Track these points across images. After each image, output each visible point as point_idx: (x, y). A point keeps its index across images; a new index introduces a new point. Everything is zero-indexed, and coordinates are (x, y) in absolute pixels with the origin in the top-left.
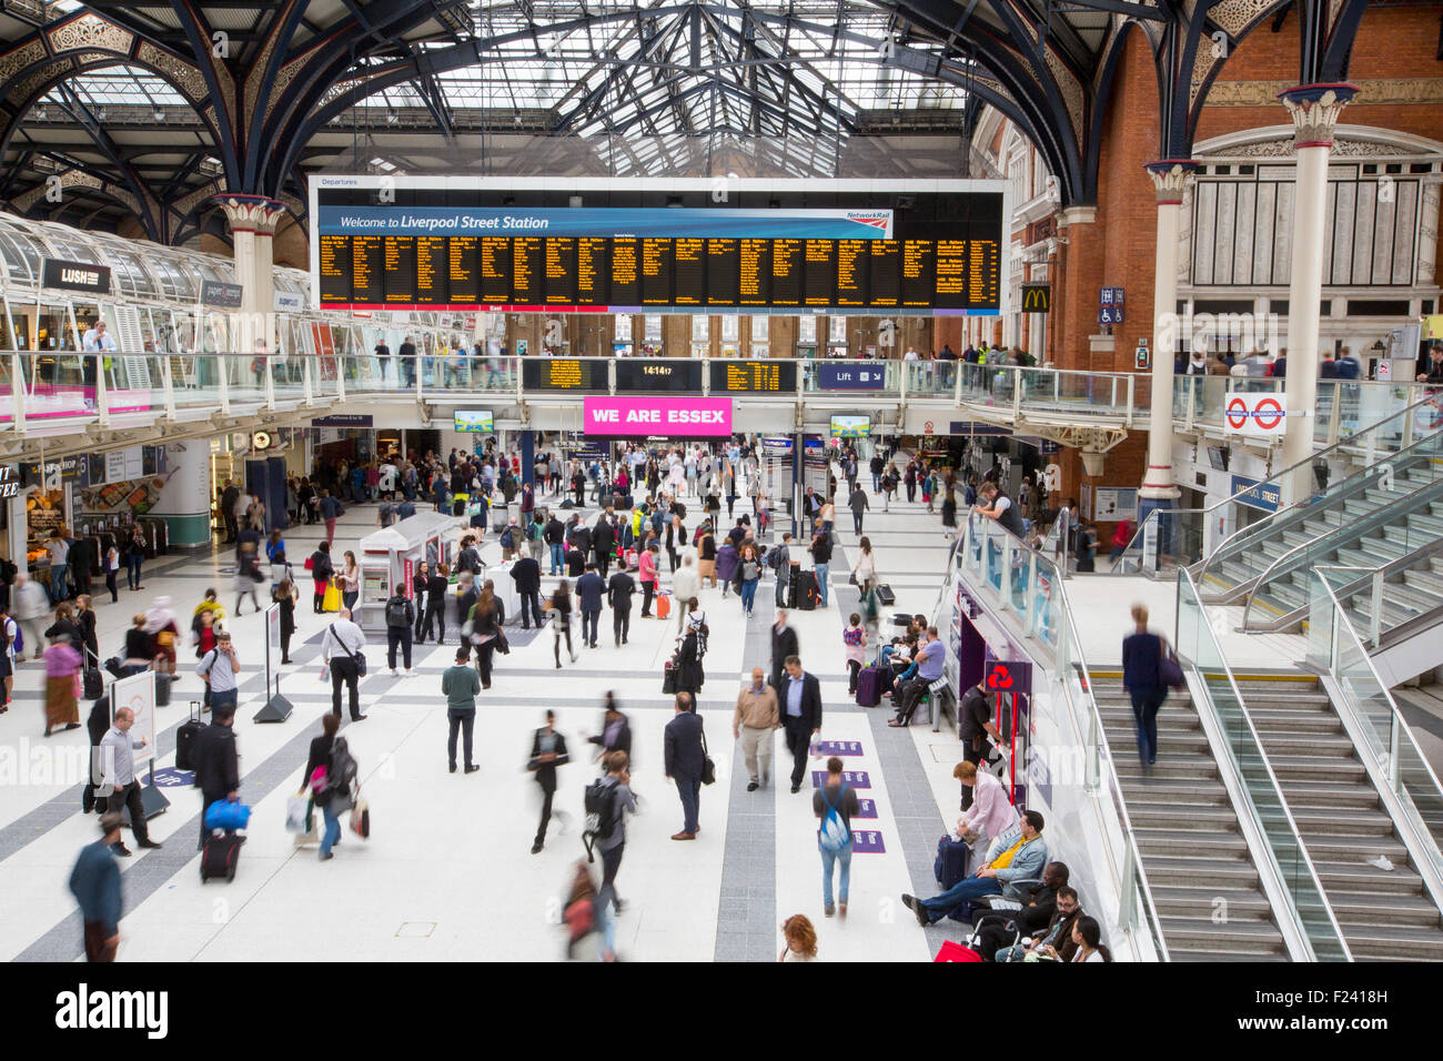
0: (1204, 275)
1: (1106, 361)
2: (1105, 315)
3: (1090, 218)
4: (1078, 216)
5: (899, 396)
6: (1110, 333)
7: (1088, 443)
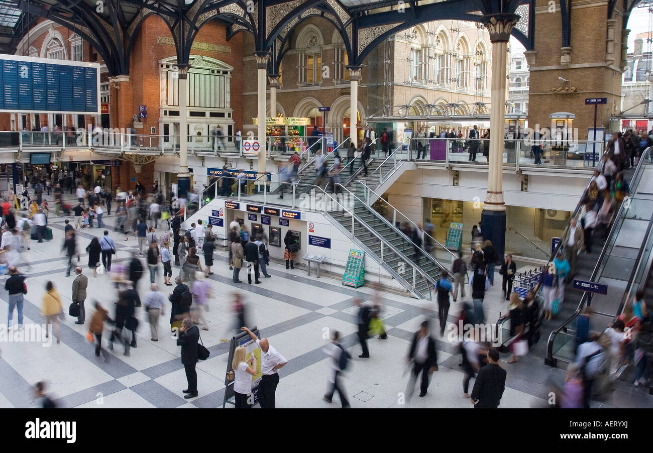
0: (171, 103)
1: (139, 131)
2: (142, 115)
3: (128, 80)
4: (123, 79)
5: (63, 146)
6: (140, 122)
7: (137, 161)
